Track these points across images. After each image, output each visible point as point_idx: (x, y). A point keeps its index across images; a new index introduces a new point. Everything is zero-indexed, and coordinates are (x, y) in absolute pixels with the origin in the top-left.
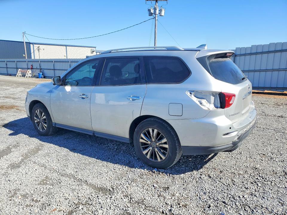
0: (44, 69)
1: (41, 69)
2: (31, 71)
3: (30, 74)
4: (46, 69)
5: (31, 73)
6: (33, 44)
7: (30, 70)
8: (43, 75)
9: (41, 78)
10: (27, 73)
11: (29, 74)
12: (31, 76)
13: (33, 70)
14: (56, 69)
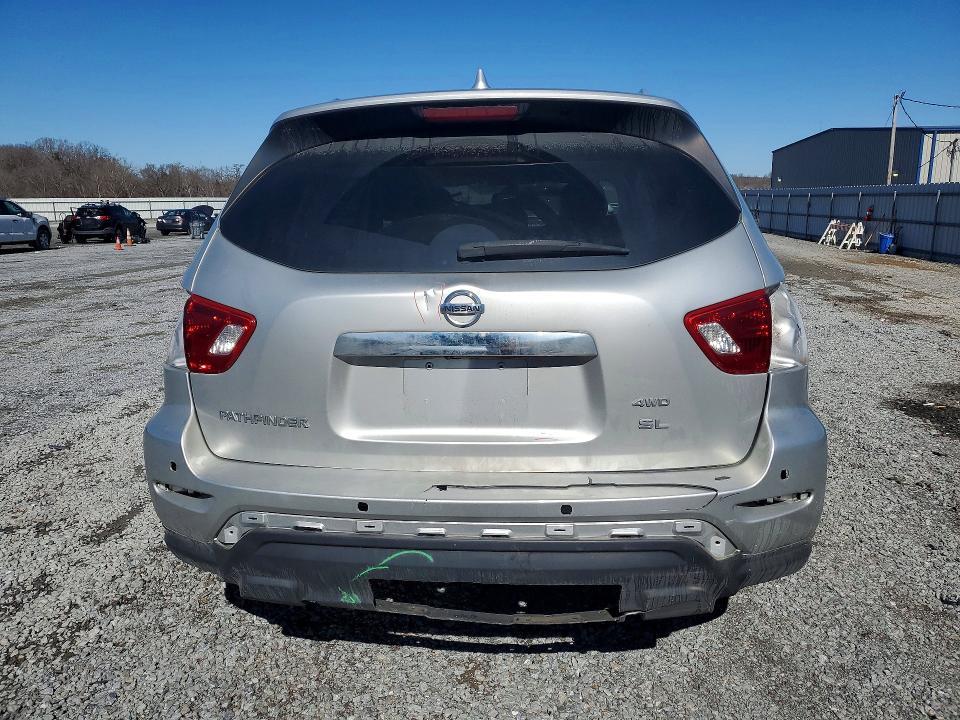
0: (904, 221)
1: (895, 221)
2: (862, 230)
3: (858, 236)
4: (911, 222)
5: (861, 233)
6: (932, 132)
7: (860, 224)
8: (894, 241)
9: (887, 253)
10: (849, 233)
11: (855, 237)
12: (858, 242)
13: (871, 222)
14: (942, 220)
